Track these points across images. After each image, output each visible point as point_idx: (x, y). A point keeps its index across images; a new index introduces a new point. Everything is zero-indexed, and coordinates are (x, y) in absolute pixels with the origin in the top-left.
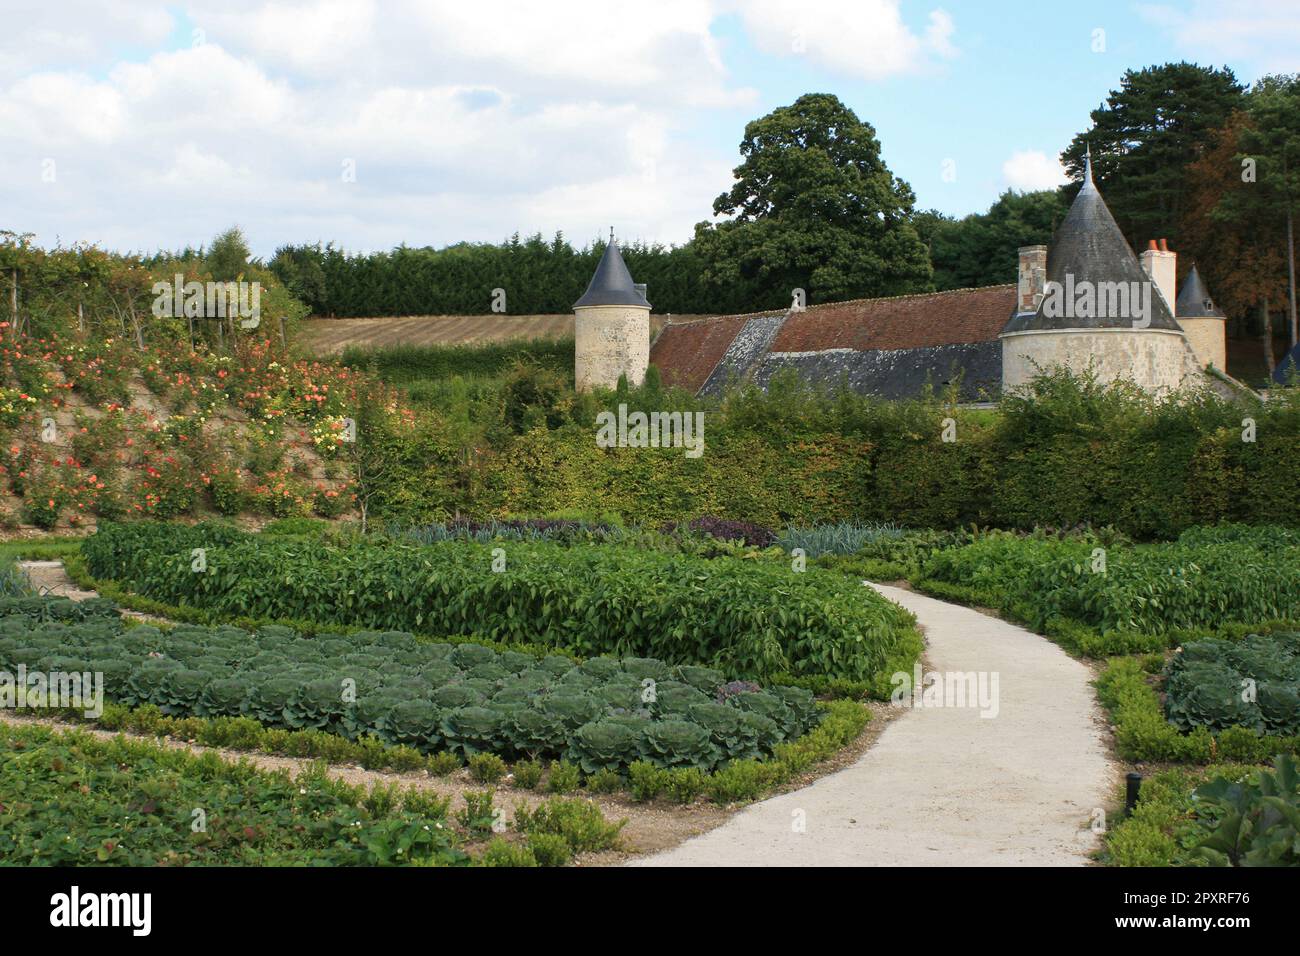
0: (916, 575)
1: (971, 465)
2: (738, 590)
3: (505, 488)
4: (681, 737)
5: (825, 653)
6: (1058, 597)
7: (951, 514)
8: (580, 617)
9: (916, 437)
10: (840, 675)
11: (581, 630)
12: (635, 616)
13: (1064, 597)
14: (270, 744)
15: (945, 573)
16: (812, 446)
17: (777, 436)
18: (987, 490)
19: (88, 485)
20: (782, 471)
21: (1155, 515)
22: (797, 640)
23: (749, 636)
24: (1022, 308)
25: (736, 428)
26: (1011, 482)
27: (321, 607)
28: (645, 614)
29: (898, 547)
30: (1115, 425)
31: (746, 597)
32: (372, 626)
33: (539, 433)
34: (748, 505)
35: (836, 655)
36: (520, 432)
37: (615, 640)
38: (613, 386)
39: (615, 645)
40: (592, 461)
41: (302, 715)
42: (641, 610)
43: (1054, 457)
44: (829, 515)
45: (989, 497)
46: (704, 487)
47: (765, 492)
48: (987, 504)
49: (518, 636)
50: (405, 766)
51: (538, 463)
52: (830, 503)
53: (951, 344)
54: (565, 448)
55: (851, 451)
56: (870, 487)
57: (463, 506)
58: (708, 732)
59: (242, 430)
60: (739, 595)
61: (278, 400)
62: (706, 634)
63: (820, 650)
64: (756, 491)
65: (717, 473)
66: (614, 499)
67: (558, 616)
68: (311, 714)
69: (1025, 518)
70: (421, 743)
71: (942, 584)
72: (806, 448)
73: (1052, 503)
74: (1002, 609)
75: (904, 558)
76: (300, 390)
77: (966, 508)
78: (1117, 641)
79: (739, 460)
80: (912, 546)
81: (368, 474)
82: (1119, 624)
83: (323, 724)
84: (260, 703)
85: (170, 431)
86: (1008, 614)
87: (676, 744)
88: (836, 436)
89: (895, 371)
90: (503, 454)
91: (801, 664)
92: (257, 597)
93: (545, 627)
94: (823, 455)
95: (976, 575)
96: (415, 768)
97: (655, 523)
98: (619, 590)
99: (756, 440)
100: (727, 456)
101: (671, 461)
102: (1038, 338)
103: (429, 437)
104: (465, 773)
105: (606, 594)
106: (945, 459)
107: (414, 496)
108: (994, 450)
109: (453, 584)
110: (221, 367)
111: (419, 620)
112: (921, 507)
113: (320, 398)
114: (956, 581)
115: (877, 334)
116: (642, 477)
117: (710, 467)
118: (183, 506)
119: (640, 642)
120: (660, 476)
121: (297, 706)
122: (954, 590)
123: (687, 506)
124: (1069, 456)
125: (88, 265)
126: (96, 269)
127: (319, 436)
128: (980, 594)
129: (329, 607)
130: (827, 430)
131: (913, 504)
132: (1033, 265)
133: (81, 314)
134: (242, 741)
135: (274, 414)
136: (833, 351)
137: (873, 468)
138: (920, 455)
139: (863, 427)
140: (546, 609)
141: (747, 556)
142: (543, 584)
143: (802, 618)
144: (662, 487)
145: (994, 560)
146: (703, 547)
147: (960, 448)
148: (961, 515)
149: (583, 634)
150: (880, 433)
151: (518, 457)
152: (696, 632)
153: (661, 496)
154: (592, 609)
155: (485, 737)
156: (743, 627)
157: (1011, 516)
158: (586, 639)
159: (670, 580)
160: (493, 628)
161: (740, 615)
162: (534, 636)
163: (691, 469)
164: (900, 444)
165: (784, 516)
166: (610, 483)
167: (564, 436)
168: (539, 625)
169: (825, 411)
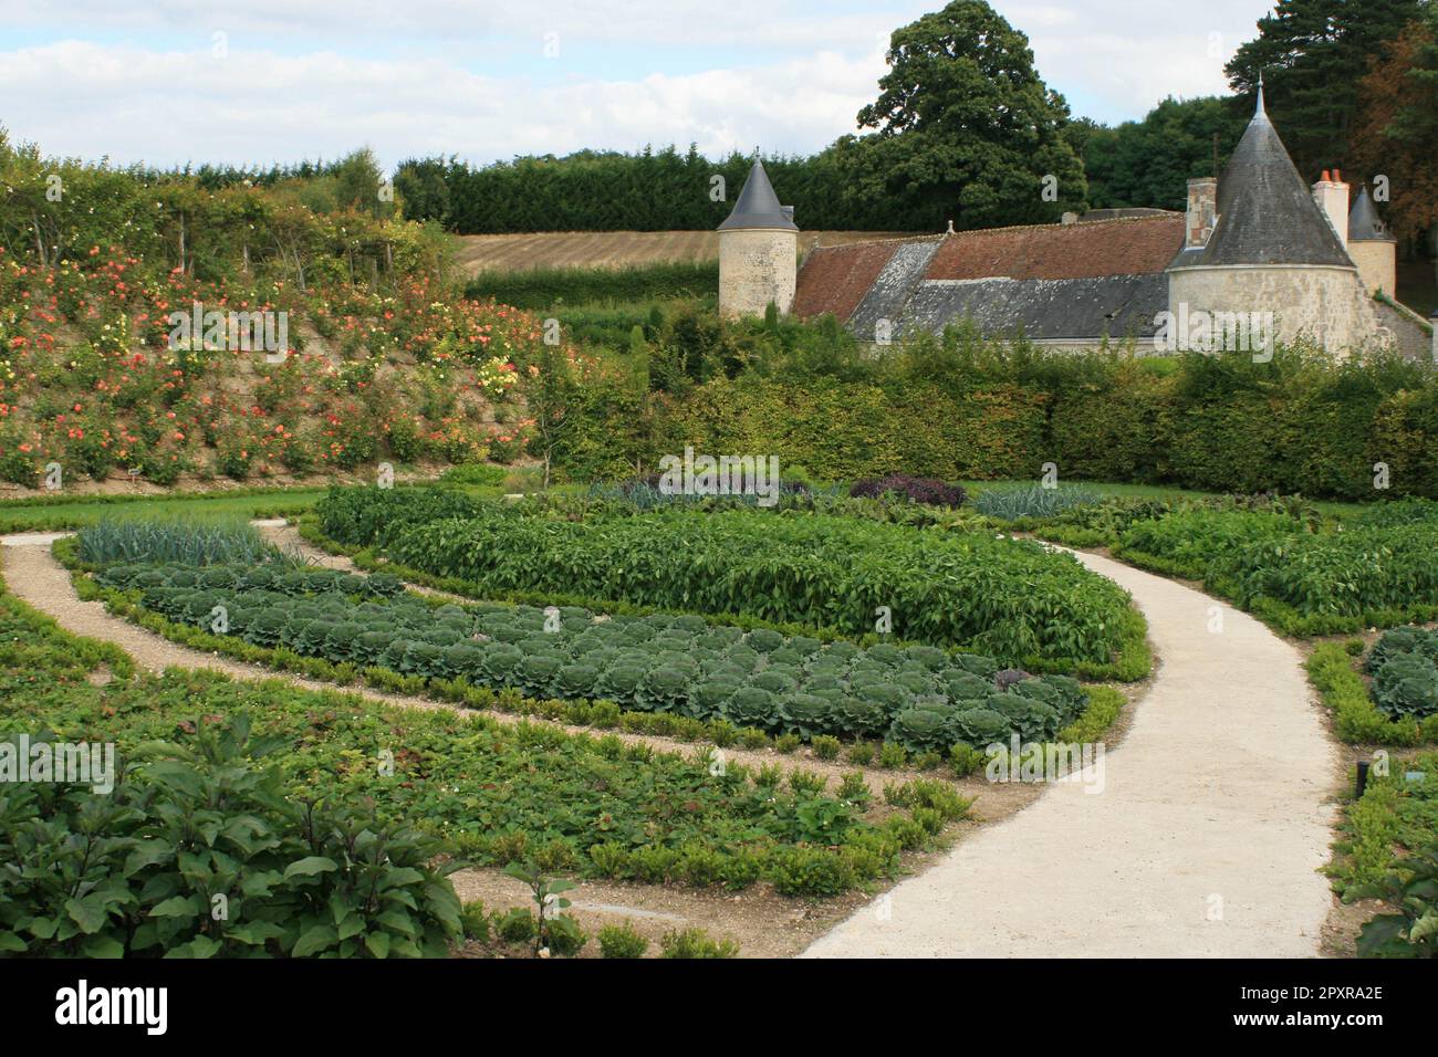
0: (1116, 545)
1: (1150, 417)
2: (991, 581)
3: (686, 438)
4: (987, 724)
5: (1071, 639)
6: (1261, 577)
7: (1128, 465)
8: (842, 599)
9: (1093, 388)
10: (1085, 658)
11: (842, 610)
13: (1267, 578)
14: (631, 724)
15: (1145, 544)
16: (989, 396)
17: (954, 386)
18: (1166, 443)
19: (275, 435)
20: (959, 420)
21: (1334, 474)
22: (1045, 627)
23: (1005, 623)
24: (1191, 242)
25: (913, 378)
26: (1190, 437)
27: (589, 582)
28: (903, 599)
29: (1095, 515)
30: (1295, 383)
31: (998, 586)
32: (639, 602)
33: (718, 384)
34: (926, 455)
35: (1081, 640)
36: (699, 382)
38: (761, 314)
40: (772, 411)
41: (652, 699)
42: (899, 596)
43: (1234, 413)
44: (1005, 465)
45: (1168, 451)
46: (882, 437)
47: (942, 442)
48: (1166, 457)
49: (782, 615)
50: (753, 745)
51: (719, 413)
52: (1006, 453)
53: (1114, 275)
54: (746, 398)
55: (1027, 400)
56: (1045, 436)
57: (645, 456)
58: (1008, 719)
59: (413, 373)
60: (992, 585)
61: (444, 343)
62: (960, 618)
63: (1067, 636)
64: (933, 441)
65: (895, 423)
66: (794, 448)
67: (820, 599)
68: (660, 698)
69: (1203, 473)
70: (760, 724)
71: (1143, 555)
72: (983, 398)
73: (1231, 459)
74: (1206, 584)
75: (1102, 525)
76: (465, 330)
77: (1144, 460)
78: (1320, 623)
79: (917, 410)
80: (1110, 514)
81: (550, 424)
82: (1321, 607)
84: (612, 688)
85: (345, 377)
86: (1210, 589)
87: (984, 730)
88: (1013, 386)
89: (1055, 302)
90: (684, 405)
91: (1051, 648)
92: (525, 571)
93: (807, 607)
94: (1000, 405)
95: (1178, 549)
96: (761, 747)
97: (833, 473)
99: (934, 390)
100: (905, 406)
101: (849, 411)
102: (1207, 274)
103: (611, 387)
104: (809, 752)
105: (867, 580)
106: (1123, 411)
107: (597, 446)
108: (1173, 404)
109: (718, 566)
110: (385, 309)
111: (686, 597)
112: (1096, 457)
113: (484, 339)
114: (1157, 552)
115: (1037, 263)
116: (822, 427)
117: (888, 417)
118: (366, 454)
120: (839, 426)
121: (646, 691)
122: (1156, 562)
123: (865, 456)
124: (1250, 413)
125: (252, 206)
126: (261, 210)
127: (487, 379)
128: (1182, 568)
129: (595, 583)
130: (1003, 379)
131: (1088, 455)
132: (1203, 198)
133: (246, 255)
134: (604, 721)
135: (443, 358)
136: (990, 279)
137: (1049, 417)
138: (1098, 406)
139: (1039, 378)
140: (810, 591)
141: (955, 524)
142: (805, 569)
143: (1049, 606)
144: (841, 437)
145: (1193, 535)
146: (911, 515)
147: (1137, 401)
148: (1138, 467)
149: (845, 615)
150: (1056, 383)
151: (699, 407)
152: (952, 616)
153: (840, 446)
154: (853, 593)
155: (817, 721)
156: (998, 614)
157: (1189, 470)
158: (847, 619)
159: (920, 566)
160: (759, 607)
161: (995, 604)
162: (796, 615)
163: (870, 419)
164: (1076, 394)
165: (961, 466)
166: (789, 433)
167: (744, 386)
168: (801, 605)
169: (1002, 360)
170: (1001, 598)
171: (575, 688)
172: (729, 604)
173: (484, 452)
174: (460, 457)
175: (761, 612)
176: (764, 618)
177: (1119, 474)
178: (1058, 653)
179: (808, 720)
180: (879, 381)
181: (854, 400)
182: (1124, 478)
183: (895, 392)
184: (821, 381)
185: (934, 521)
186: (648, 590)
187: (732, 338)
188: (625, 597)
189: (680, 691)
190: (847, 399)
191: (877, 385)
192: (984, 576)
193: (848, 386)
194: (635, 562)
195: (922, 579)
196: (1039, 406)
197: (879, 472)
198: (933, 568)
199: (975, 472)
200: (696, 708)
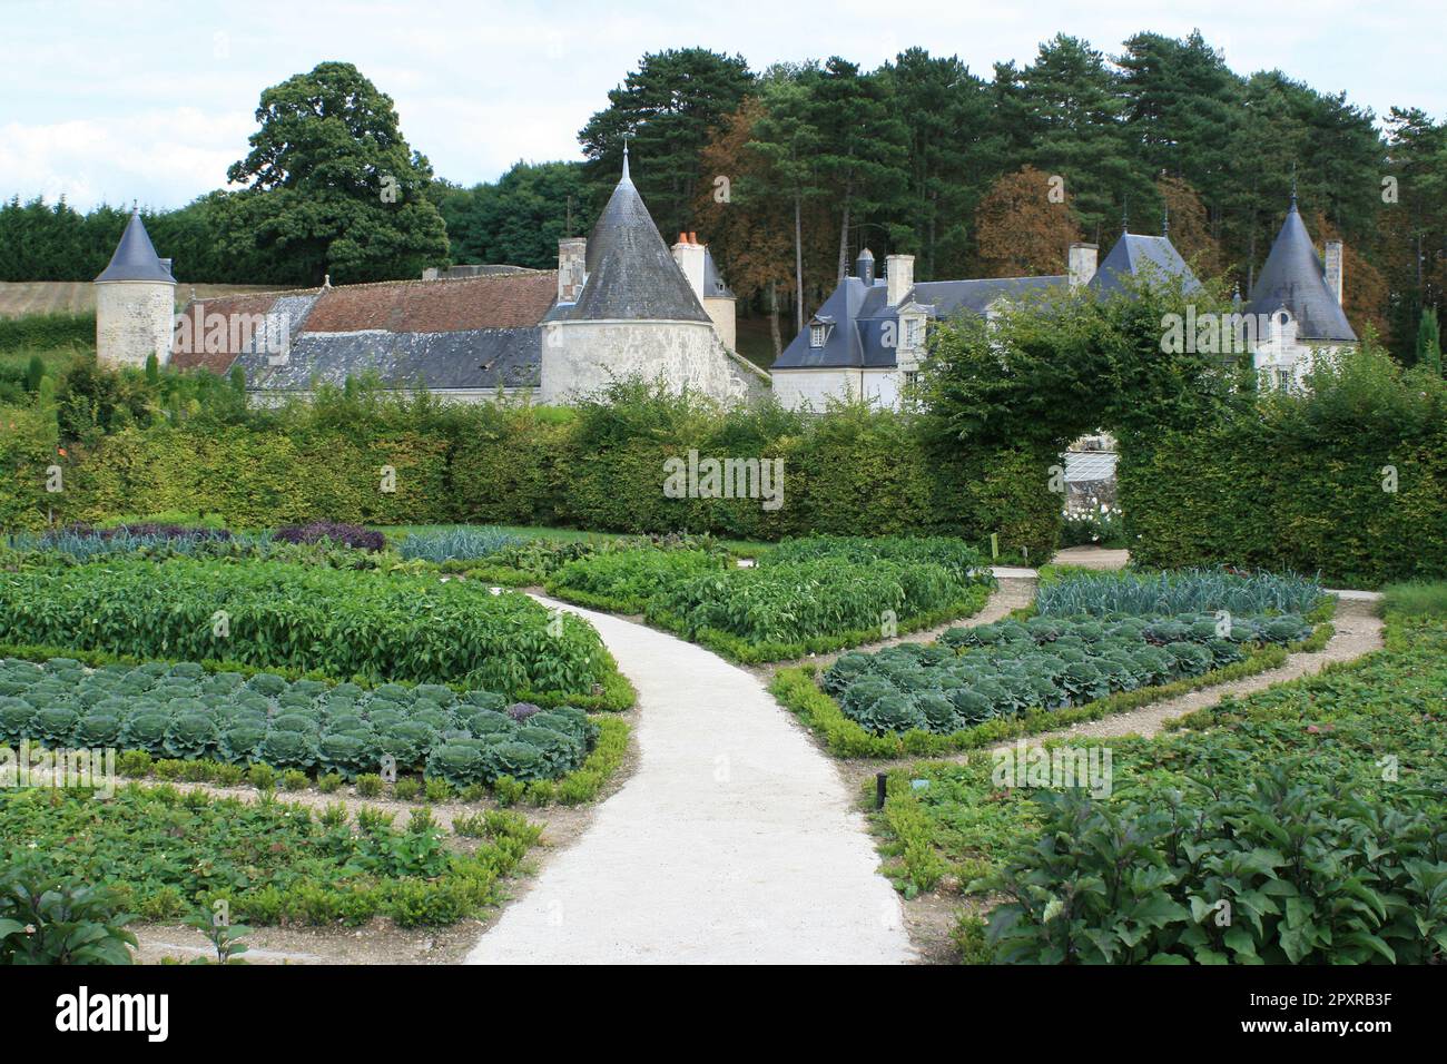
0: (550, 584)
1: (547, 463)
2: (478, 621)
3: (97, 488)
4: (523, 755)
5: (560, 673)
6: (705, 610)
7: (527, 509)
8: (327, 643)
9: (492, 436)
10: (572, 690)
11: (328, 654)
12: (381, 644)
13: (709, 611)
15: (580, 582)
16: (393, 444)
17: (359, 435)
18: (563, 487)
20: (364, 468)
21: (724, 514)
22: (535, 662)
23: (496, 660)
24: (561, 298)
25: (320, 427)
26: (587, 481)
27: (61, 634)
28: (390, 641)
29: (524, 556)
30: (685, 430)
31: (485, 626)
32: (115, 652)
33: (129, 434)
34: (333, 502)
35: (569, 675)
36: (109, 432)
37: (359, 662)
38: (141, 365)
39: (360, 666)
40: (183, 461)
41: (182, 746)
42: (385, 638)
43: (628, 458)
44: (408, 510)
45: (565, 494)
46: (291, 485)
47: (348, 489)
48: (563, 500)
49: (266, 660)
50: (293, 786)
51: (130, 462)
52: (409, 498)
53: (487, 328)
54: (159, 448)
55: (428, 448)
56: (446, 482)
57: (56, 507)
58: (541, 750)
60: (479, 625)
63: (555, 670)
64: (340, 488)
65: (303, 471)
66: (204, 497)
67: (304, 643)
68: (189, 745)
69: (599, 515)
70: (296, 765)
71: (579, 593)
72: (386, 446)
73: (627, 501)
74: (647, 619)
75: (532, 566)
77: (542, 504)
78: (769, 651)
79: (323, 458)
80: (538, 555)
82: (768, 636)
83: (198, 753)
84: (138, 737)
86: (651, 622)
87: (522, 761)
88: (415, 435)
89: (431, 354)
90: (95, 455)
91: (541, 682)
93: (290, 652)
94: (403, 453)
95: (614, 586)
96: (302, 788)
97: (244, 520)
98: (366, 619)
99: (339, 439)
100: (313, 455)
101: (259, 460)
102: (578, 328)
103: (21, 438)
104: (352, 790)
105: (354, 623)
106: (522, 458)
107: (7, 497)
108: (570, 451)
109: (198, 614)
111: (165, 645)
112: (495, 501)
114: (593, 589)
115: (412, 317)
116: (232, 476)
117: (296, 465)
119: (383, 663)
120: (249, 475)
121: (175, 739)
122: (594, 599)
123: (274, 504)
124: (642, 458)
128: (620, 604)
129: (67, 634)
130: (405, 428)
131: (487, 499)
132: (574, 257)
134: (136, 770)
136: (367, 332)
137: (449, 464)
138: (496, 453)
139: (439, 426)
140: (293, 635)
142: (289, 614)
143: (535, 643)
144: (251, 485)
145: (627, 573)
146: (351, 559)
147: (535, 448)
148: (536, 510)
149: (331, 657)
150: (455, 432)
151: (110, 457)
152: (441, 656)
153: (250, 494)
154: (340, 636)
155: (354, 760)
156: (487, 652)
157: (586, 512)
158: (333, 661)
159: (401, 609)
160: (243, 653)
161: (484, 643)
162: (280, 660)
163: (279, 467)
164: (475, 442)
165: (366, 512)
166: (200, 482)
167: (155, 436)
168: (285, 651)
169: (404, 411)
170: (489, 637)
171: (98, 738)
172: (211, 651)
175: (245, 657)
176: (248, 663)
177: (517, 517)
178: (547, 687)
179: (345, 760)
180: (287, 431)
181: (263, 449)
182: (523, 521)
183: (303, 439)
184: (231, 430)
185: (374, 566)
186: (123, 639)
187: (127, 389)
188: (99, 647)
189: (209, 737)
190: (256, 449)
191: (285, 435)
192: (467, 616)
193: (258, 436)
194: (110, 612)
195: (406, 621)
196: (440, 454)
197: (287, 519)
198: (414, 609)
199: (381, 518)
200: (227, 753)
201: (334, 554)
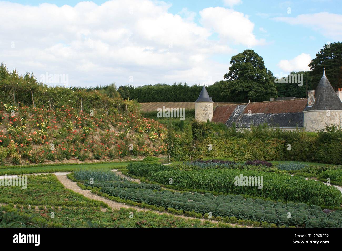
0: (318, 177)
1: (310, 146)
3: (202, 151)
5: (332, 201)
7: (305, 157)
8: (271, 191)
9: (296, 139)
10: (335, 206)
12: (285, 192)
14: (241, 223)
15: (327, 177)
16: (271, 141)
17: (263, 139)
18: (314, 152)
19: (106, 149)
20: (264, 147)
22: (326, 198)
24: (309, 105)
25: (254, 137)
26: (321, 151)
27: (204, 186)
28: (287, 191)
29: (310, 170)
32: (218, 191)
33: (209, 138)
34: (257, 155)
35: (335, 202)
36: (204, 138)
37: (279, 196)
38: (206, 122)
39: (279, 197)
40: (222, 145)
42: (286, 190)
43: (332, 145)
44: (275, 157)
45: (315, 154)
46: (247, 151)
47: (260, 152)
48: (314, 156)
49: (255, 195)
52: (275, 154)
53: (289, 112)
54: (216, 142)
55: (280, 142)
56: (284, 150)
57: (192, 155)
59: (134, 135)
61: (141, 128)
62: (302, 196)
64: (258, 151)
65: (250, 148)
69: (324, 159)
70: (273, 222)
72: (270, 141)
73: (331, 156)
75: (312, 172)
76: (145, 125)
77: (309, 156)
79: (255, 144)
80: (314, 170)
81: (170, 147)
83: (248, 218)
85: (120, 136)
88: (276, 139)
89: (275, 119)
90: (201, 143)
92: (188, 184)
94: (274, 143)
95: (336, 178)
98: (281, 186)
99: (258, 140)
100: (252, 144)
101: (239, 145)
102: (313, 112)
103: (185, 139)
105: (278, 187)
106: (303, 145)
107: (181, 153)
108: (316, 143)
110: (127, 120)
111: (230, 190)
112: (297, 155)
113: (149, 127)
115: (270, 110)
116: (233, 148)
117: (248, 146)
118: (127, 154)
119: (285, 197)
120: (237, 148)
121: (242, 215)
123: (243, 155)
124: (336, 145)
125: (97, 96)
126: (99, 97)
127: (151, 137)
128: (338, 183)
129: (206, 186)
130: (274, 137)
131: (295, 155)
132: (311, 95)
133: (95, 108)
134: (233, 222)
135: (141, 132)
136: (259, 114)
137: (285, 146)
138: (297, 143)
139: (282, 137)
141: (279, 172)
143: (325, 193)
144: (237, 151)
145: (340, 175)
146: (268, 170)
147: (307, 142)
148: (307, 158)
149: (272, 195)
150: (287, 138)
151: (205, 144)
152: (300, 195)
153: (237, 153)
154: (274, 190)
155: (288, 222)
156: (313, 195)
157: (320, 159)
158: (272, 196)
159: (289, 183)
160: (250, 193)
161: (312, 193)
162: (258, 195)
163: (244, 146)
164: (292, 141)
165: (265, 157)
166: (225, 150)
167: (215, 139)
168: (260, 193)
169: (274, 133)
170: (313, 191)
171: (223, 213)
172: (241, 192)
173: (152, 154)
174: (147, 155)
175: (250, 194)
176: (251, 195)
177: (302, 159)
178: (329, 205)
179: (285, 222)
180: (246, 138)
181: (240, 142)
182: (304, 160)
183: (249, 139)
184: (233, 138)
185: (274, 172)
186: (219, 188)
187: (205, 127)
188: (214, 190)
189: (250, 214)
190: (238, 142)
191: (245, 139)
193: (239, 139)
194: (217, 182)
195: (290, 186)
196: (283, 144)
197: (246, 159)
198: (292, 184)
199: (268, 159)
200: (254, 219)
201: (264, 168)
